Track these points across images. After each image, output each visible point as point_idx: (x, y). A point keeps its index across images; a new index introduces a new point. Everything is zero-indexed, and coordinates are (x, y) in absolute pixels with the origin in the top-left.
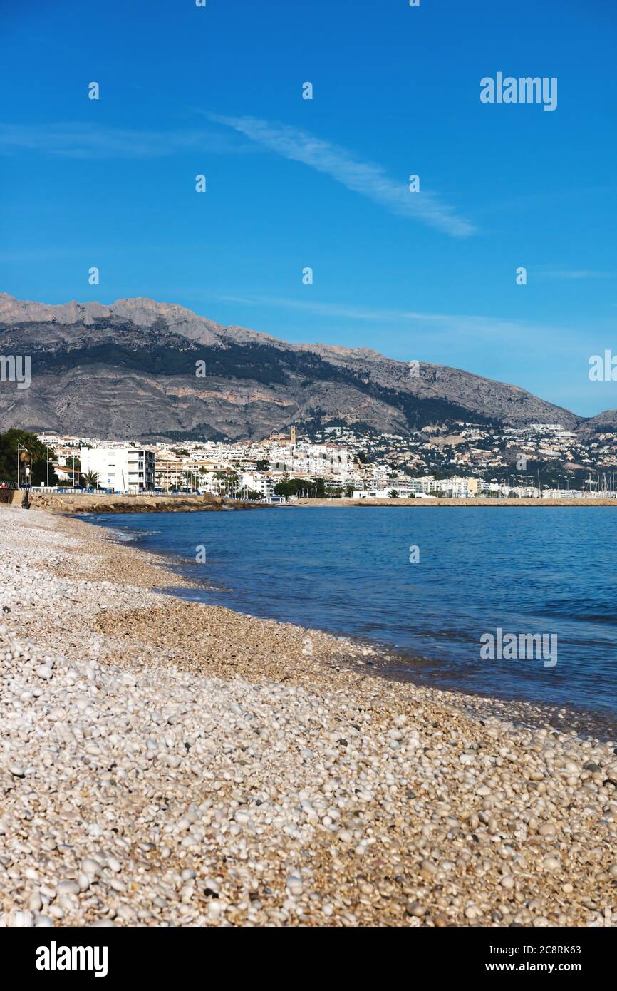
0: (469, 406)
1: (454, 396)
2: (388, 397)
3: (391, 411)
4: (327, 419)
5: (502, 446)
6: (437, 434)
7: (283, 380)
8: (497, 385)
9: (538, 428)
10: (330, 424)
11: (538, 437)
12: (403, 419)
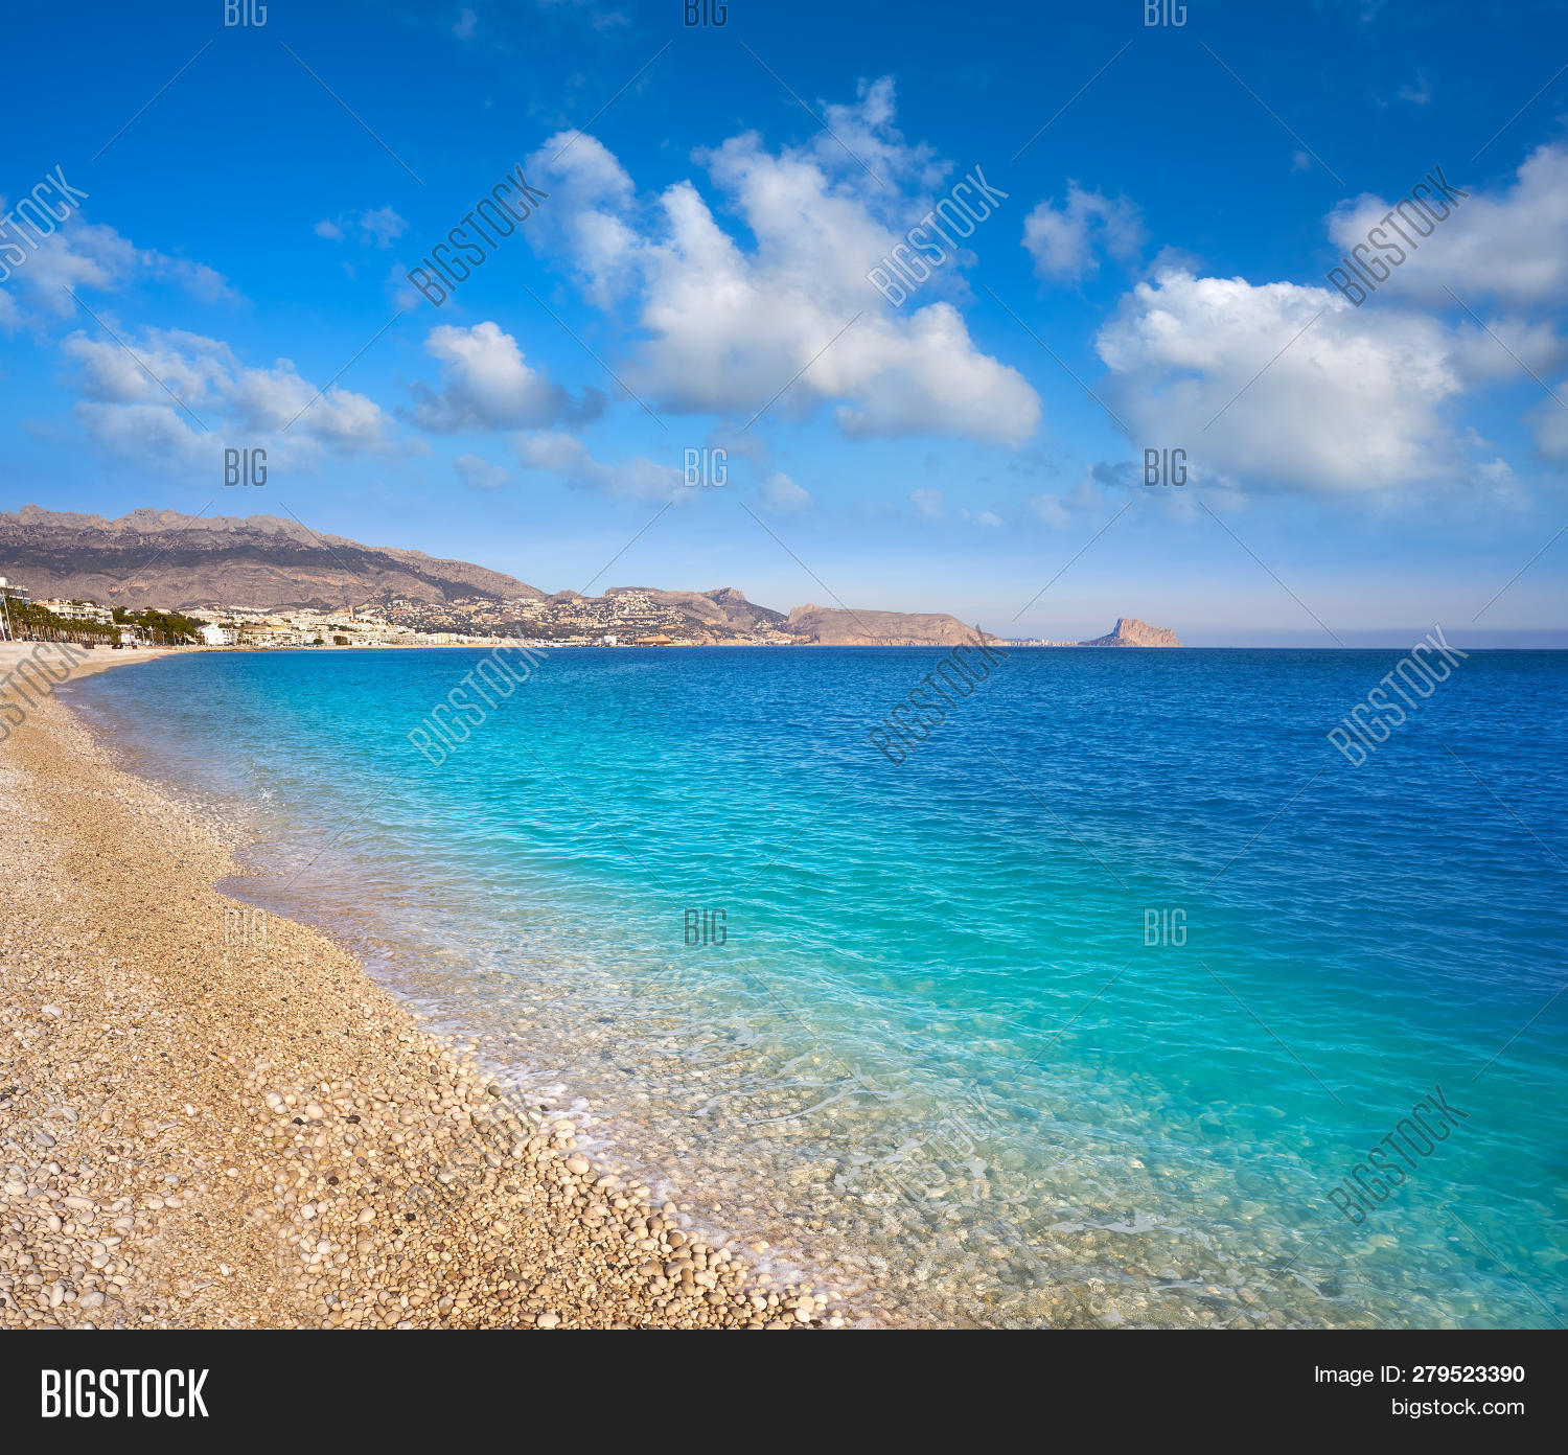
0: (481, 587)
1: (472, 581)
2: (432, 581)
3: (434, 590)
4: (394, 595)
5: (500, 612)
6: (463, 604)
7: (366, 571)
8: (497, 575)
9: (523, 601)
10: (396, 598)
11: (523, 606)
12: (442, 595)
